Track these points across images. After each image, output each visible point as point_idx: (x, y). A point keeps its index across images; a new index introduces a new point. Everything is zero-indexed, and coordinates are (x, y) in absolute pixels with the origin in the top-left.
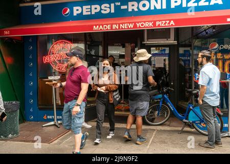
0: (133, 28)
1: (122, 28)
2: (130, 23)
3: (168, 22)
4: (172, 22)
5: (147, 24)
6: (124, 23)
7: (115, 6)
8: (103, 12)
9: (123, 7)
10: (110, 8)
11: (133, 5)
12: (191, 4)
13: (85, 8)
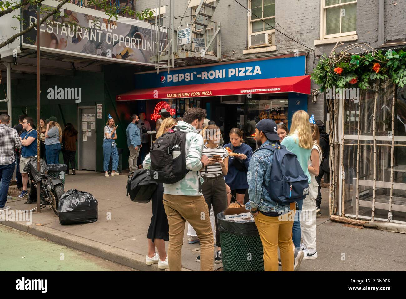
0: (189, 96)
1: (183, 97)
2: (187, 92)
3: (208, 92)
4: (211, 93)
5: (196, 94)
6: (184, 93)
7: (194, 75)
8: (186, 80)
9: (199, 76)
10: (190, 76)
11: (205, 75)
12: (241, 74)
13: (174, 76)
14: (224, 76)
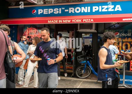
2: (68, 20)
3: (90, 20)
4: (92, 20)
5: (78, 21)
6: (66, 20)
7: (62, 10)
8: (55, 13)
9: (66, 11)
10: (59, 11)
11: (72, 10)
12: (104, 10)
13: (44, 10)
14: (89, 11)
